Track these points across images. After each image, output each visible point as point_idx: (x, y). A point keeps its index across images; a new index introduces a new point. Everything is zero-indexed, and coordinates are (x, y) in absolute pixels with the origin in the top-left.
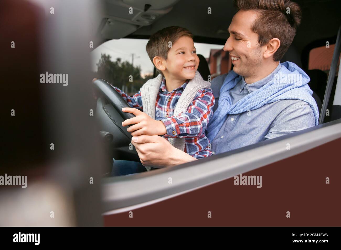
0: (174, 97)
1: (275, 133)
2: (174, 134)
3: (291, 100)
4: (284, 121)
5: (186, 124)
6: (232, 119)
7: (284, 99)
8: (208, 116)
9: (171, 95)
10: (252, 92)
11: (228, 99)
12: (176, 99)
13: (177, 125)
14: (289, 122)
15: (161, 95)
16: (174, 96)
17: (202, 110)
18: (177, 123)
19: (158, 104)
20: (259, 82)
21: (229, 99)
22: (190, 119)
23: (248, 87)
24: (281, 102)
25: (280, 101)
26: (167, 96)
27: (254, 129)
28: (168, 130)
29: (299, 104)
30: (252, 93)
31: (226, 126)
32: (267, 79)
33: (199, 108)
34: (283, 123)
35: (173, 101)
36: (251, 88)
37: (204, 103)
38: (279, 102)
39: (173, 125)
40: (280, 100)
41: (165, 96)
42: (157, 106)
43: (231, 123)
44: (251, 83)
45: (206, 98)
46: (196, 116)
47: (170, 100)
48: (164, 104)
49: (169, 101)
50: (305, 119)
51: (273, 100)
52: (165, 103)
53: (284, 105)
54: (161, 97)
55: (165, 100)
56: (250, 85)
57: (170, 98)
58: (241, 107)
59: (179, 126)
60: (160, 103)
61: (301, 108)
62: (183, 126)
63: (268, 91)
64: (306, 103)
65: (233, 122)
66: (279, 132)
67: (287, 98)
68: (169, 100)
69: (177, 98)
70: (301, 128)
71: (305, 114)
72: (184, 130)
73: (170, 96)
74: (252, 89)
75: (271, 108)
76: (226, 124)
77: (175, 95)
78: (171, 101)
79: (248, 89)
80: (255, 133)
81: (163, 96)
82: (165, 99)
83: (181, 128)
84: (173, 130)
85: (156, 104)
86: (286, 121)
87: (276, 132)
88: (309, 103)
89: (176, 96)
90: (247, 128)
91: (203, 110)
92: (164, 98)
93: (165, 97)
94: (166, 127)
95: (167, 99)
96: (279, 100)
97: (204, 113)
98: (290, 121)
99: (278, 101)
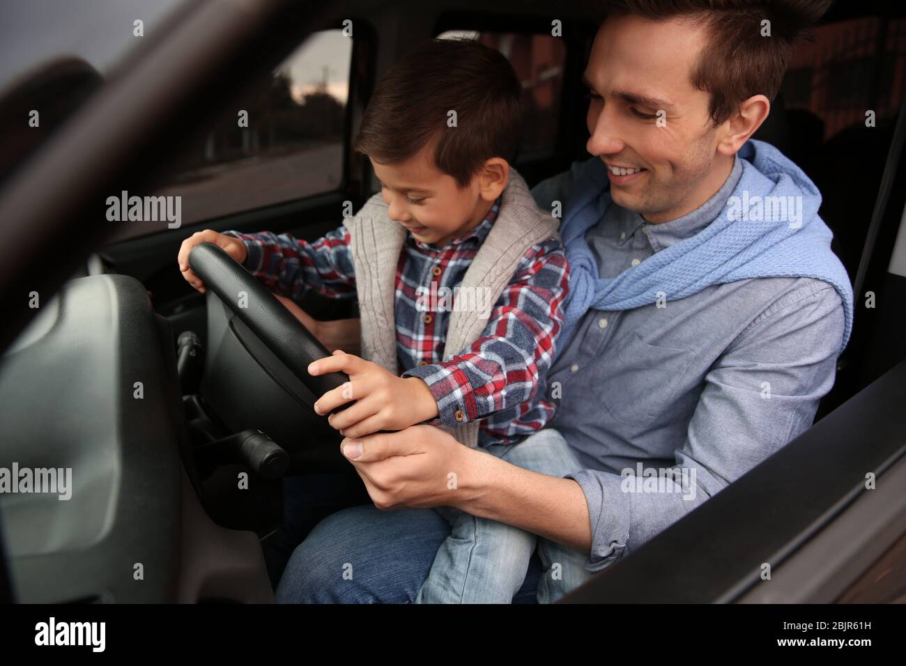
0: (451, 263)
1: (737, 371)
2: (460, 419)
3: (784, 280)
4: (765, 341)
5: (495, 385)
6: (603, 323)
7: (765, 275)
8: (553, 341)
9: (442, 257)
10: (663, 247)
11: (587, 264)
12: (456, 270)
13: (471, 392)
14: (778, 343)
15: (414, 253)
16: (452, 258)
17: (539, 325)
18: (469, 387)
19: (403, 278)
20: (683, 221)
21: (591, 263)
22: (506, 364)
23: (649, 234)
24: (752, 284)
25: (750, 282)
26: (429, 259)
27: (672, 357)
28: (445, 409)
29: (806, 291)
30: (662, 252)
31: (583, 339)
32: (707, 212)
33: (528, 318)
34: (763, 345)
35: (449, 277)
36: (658, 237)
37: (543, 299)
38: (747, 284)
39: (458, 394)
40: (749, 278)
41: (423, 256)
42: (401, 286)
43: (598, 335)
44: (659, 224)
45: (548, 275)
46: (523, 352)
47: (440, 272)
48: (422, 280)
49: (436, 274)
50: (822, 331)
51: (730, 277)
52: (425, 278)
53: (765, 293)
54: (413, 260)
55: (425, 271)
56: (655, 228)
57: (439, 265)
58: (630, 292)
59: (476, 394)
60: (408, 276)
61: (813, 303)
62: (487, 394)
63: (715, 252)
64: (825, 285)
65: (605, 332)
66: (751, 368)
67: (773, 275)
68: (437, 271)
69: (460, 266)
70: (810, 355)
71: (823, 318)
72: (487, 404)
73: (438, 261)
74: (664, 240)
75: (725, 301)
76: (585, 335)
77: (455, 255)
78: (442, 274)
79: (651, 238)
80: (677, 370)
81: (418, 257)
82: (423, 268)
83: (481, 400)
84: (458, 409)
85: (398, 279)
86: (770, 341)
87: (740, 368)
88: (835, 284)
89: (457, 260)
90: (652, 357)
91: (542, 325)
92: (421, 264)
93: (424, 261)
94: (437, 401)
95: (431, 268)
96: (750, 280)
97: (543, 335)
98: (784, 340)
99: (744, 282)
